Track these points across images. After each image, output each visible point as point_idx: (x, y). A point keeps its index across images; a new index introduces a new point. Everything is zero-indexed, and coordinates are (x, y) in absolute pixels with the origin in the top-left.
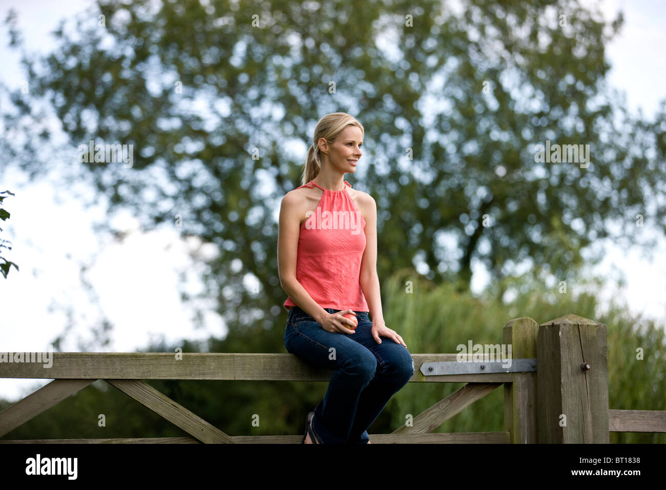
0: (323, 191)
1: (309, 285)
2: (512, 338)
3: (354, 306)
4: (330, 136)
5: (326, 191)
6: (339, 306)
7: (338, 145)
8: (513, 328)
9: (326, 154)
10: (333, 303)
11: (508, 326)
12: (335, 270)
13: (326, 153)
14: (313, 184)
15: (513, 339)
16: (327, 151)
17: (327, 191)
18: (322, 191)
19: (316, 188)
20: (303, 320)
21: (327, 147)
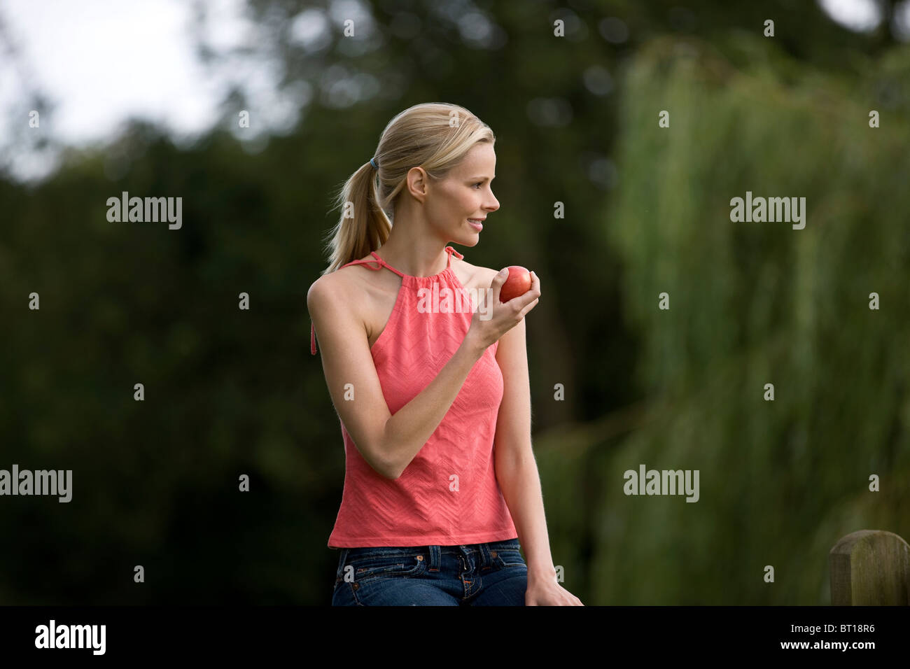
0: (402, 277)
1: (379, 496)
2: (849, 580)
3: (487, 531)
4: (435, 164)
5: (408, 277)
6: (453, 536)
7: (451, 184)
8: (853, 558)
9: (420, 202)
10: (440, 530)
11: (842, 551)
12: (436, 456)
13: (422, 199)
14: (378, 263)
15: (852, 583)
16: (424, 197)
17: (410, 278)
18: (398, 279)
19: (385, 273)
20: (372, 575)
21: (426, 188)
